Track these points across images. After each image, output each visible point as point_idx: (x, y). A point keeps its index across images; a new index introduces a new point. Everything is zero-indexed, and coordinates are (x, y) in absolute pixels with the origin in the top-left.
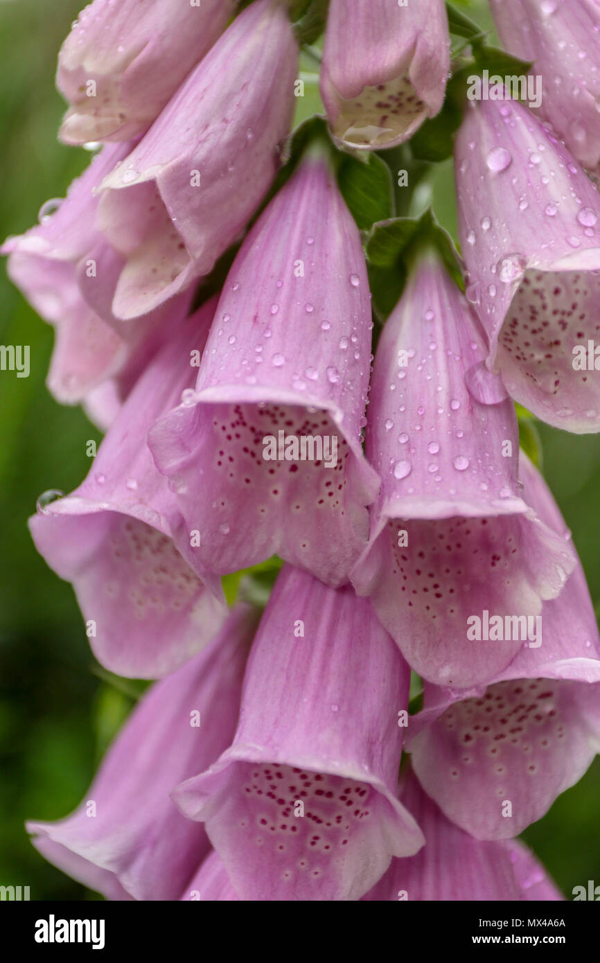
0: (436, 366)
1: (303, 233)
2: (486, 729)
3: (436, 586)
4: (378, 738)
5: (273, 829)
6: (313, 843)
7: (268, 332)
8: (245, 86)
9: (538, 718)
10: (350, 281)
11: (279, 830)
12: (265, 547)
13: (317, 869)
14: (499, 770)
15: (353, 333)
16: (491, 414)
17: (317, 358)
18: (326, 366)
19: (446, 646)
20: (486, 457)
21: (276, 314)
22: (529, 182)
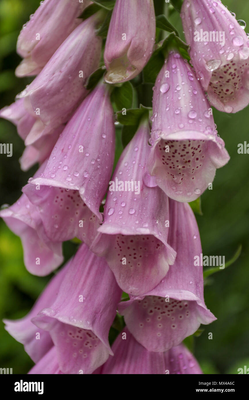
0: (133, 171)
1: (87, 116)
2: (159, 309)
3: (135, 254)
4: (99, 311)
5: (73, 337)
6: (86, 344)
7: (65, 156)
8: (71, 57)
9: (181, 307)
10: (102, 136)
11: (76, 338)
12: (72, 234)
13: (86, 354)
14: (160, 326)
15: (99, 158)
16: (151, 191)
17: (81, 168)
18: (84, 171)
19: (133, 278)
20: (144, 209)
21: (70, 149)
22: (172, 98)
